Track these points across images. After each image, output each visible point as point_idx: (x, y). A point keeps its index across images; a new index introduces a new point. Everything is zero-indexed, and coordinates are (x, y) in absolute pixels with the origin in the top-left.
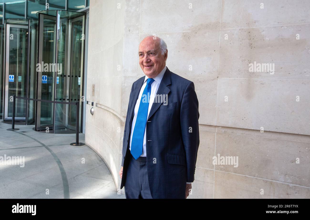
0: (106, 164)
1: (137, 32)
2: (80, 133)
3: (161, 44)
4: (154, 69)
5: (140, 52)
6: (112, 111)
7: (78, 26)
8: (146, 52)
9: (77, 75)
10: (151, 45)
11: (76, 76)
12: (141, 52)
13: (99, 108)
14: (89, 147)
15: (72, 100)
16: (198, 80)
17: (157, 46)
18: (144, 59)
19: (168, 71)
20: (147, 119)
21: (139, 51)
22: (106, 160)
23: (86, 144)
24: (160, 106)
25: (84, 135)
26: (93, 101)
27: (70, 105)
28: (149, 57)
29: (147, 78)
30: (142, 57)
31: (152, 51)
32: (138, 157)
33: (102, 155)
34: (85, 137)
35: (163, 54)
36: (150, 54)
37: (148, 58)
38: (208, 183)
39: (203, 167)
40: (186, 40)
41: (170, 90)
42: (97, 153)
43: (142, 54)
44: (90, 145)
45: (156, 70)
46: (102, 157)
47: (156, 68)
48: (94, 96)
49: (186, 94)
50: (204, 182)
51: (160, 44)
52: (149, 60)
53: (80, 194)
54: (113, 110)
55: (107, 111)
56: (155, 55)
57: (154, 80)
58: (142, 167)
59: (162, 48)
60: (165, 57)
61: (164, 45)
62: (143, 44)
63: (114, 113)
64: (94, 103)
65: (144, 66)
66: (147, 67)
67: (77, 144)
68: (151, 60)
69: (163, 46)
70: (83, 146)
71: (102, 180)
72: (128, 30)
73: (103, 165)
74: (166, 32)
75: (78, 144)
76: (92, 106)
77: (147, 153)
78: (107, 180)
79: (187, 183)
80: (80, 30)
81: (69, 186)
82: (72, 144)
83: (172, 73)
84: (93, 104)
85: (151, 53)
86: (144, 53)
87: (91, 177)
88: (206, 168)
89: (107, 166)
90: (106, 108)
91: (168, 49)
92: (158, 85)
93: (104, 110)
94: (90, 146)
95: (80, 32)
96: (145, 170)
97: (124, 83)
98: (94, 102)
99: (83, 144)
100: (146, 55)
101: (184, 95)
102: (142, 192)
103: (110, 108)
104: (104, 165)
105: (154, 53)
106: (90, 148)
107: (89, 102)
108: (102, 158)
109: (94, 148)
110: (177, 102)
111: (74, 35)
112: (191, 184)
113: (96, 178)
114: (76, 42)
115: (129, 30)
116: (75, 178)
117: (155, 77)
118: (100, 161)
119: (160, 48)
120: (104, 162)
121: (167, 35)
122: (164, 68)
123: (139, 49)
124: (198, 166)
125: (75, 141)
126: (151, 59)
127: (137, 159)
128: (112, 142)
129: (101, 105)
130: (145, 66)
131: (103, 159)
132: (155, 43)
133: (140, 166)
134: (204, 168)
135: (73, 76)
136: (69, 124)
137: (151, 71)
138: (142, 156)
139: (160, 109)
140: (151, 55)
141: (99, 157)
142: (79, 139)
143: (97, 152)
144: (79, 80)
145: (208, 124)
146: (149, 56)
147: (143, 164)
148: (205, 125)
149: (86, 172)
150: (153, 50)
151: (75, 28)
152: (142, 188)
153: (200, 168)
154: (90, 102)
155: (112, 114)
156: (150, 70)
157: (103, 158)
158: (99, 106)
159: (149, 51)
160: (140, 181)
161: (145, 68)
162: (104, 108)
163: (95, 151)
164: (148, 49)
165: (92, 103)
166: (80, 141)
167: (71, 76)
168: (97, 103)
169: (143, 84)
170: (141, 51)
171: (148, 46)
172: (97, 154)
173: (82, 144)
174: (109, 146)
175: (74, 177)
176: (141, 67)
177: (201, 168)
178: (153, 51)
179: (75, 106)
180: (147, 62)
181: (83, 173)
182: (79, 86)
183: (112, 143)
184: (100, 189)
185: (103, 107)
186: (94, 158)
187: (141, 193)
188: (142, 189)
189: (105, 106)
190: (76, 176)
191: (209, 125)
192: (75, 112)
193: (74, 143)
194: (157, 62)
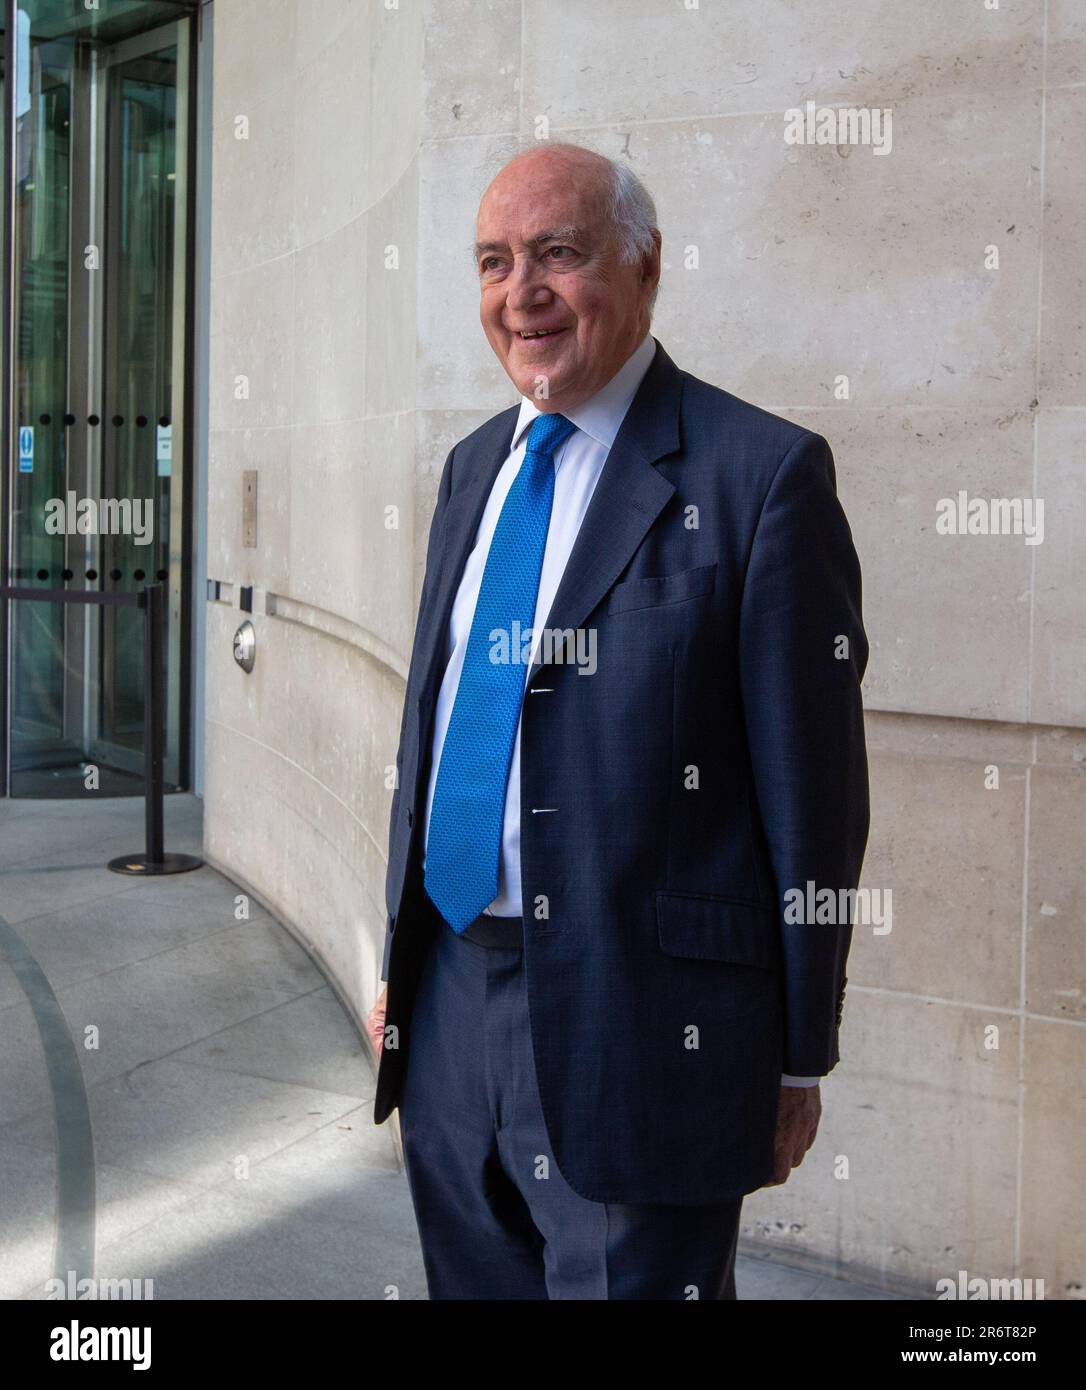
0: (337, 988)
1: (508, 118)
2: (173, 791)
3: (620, 193)
4: (574, 355)
5: (482, 248)
6: (366, 644)
7: (149, 89)
8: (523, 244)
9: (153, 411)
10: (555, 200)
11: (141, 422)
12: (491, 247)
13: (287, 625)
14: (229, 880)
15: (117, 575)
16: (906, 424)
17: (594, 206)
18: (512, 287)
19: (662, 366)
20: (526, 674)
21: (480, 241)
22: (334, 961)
23: (212, 864)
24: (612, 590)
25: (200, 801)
26: (249, 577)
27: (108, 609)
28: (542, 272)
29: (529, 412)
30: (498, 276)
31: (557, 239)
32: (470, 915)
33: (308, 931)
34: (206, 815)
35: (631, 255)
36: (545, 255)
37: (536, 282)
38: (983, 1097)
39: (948, 996)
40: (826, 164)
41: (673, 489)
42: (280, 918)
43: (494, 258)
44: (235, 865)
45: (585, 359)
46: (310, 943)
47: (587, 344)
48: (255, 547)
49: (778, 512)
50: (954, 1092)
51: (612, 195)
52: (542, 296)
53: (161, 1178)
54: (375, 637)
55: (337, 640)
56: (579, 266)
57: (574, 429)
58: (500, 980)
59: (628, 222)
60: (644, 280)
61: (639, 200)
62: (501, 194)
63: (377, 654)
64: (255, 591)
65: (508, 334)
66: (533, 341)
67: (152, 865)
68: (553, 296)
69: (630, 204)
70: (192, 873)
71: (309, 1091)
72: (451, 107)
73: (316, 994)
74: (693, 118)
75: (157, 861)
76: (243, 616)
77: (523, 887)
78: (336, 1091)
79: (789, 1081)
80: (163, 116)
81: (92, 1124)
82: (119, 865)
83: (687, 379)
84: (246, 599)
85: (556, 251)
86: (509, 250)
87: (235, 1072)
88: (967, 1005)
89: (342, 1004)
90: (329, 626)
91: (662, 226)
92: (600, 456)
93: (316, 636)
94: (239, 877)
95: (159, 124)
96: (515, 1004)
97: (432, 458)
98: (253, 583)
99: (196, 864)
100: (520, 261)
101: (765, 520)
102: (503, 1137)
103: (358, 626)
104: (325, 992)
105: (577, 252)
106: (234, 885)
107: (223, 589)
108: (310, 949)
109: (259, 885)
110: (716, 566)
111: (130, 148)
112: (816, 1090)
113: (264, 1078)
114: (140, 191)
115: (456, 107)
116: (133, 1078)
117: (579, 405)
118: (300, 970)
119: (615, 216)
120: (325, 977)
121: (702, 132)
122: (636, 348)
123: (480, 228)
124: (920, 993)
125: (140, 847)
126: (554, 288)
127: (466, 931)
128: (371, 841)
129: (298, 603)
130: (519, 333)
131: (315, 956)
132: (577, 184)
133: (489, 978)
134: (955, 1003)
135: (119, 421)
136: (101, 734)
137: (559, 367)
138: (493, 910)
139: (610, 613)
140: (555, 263)
141: (290, 945)
142: (168, 831)
143: (283, 915)
144: (160, 444)
145: (974, 716)
146: (545, 266)
147: (510, 962)
148: (961, 720)
149: (203, 1040)
150: (569, 228)
151: (130, 99)
152: (503, 1117)
153: (928, 999)
154: (230, 585)
155: (362, 664)
156: (545, 358)
157: (315, 950)
158: (286, 610)
159: (544, 238)
160: (488, 1070)
161: (517, 345)
162: (321, 627)
163: (267, 905)
164: (533, 225)
165: (243, 590)
166: (171, 846)
167: (109, 423)
168: (273, 591)
169: (505, 454)
170: (492, 234)
171: (532, 206)
172: (280, 924)
173: (189, 864)
174: (354, 872)
175: (129, 1073)
176: (494, 345)
177: (932, 1000)
178: (566, 237)
179: (140, 619)
180: (531, 307)
181: (185, 1047)
182: (167, 480)
183: (366, 849)
184: (292, 1149)
185: (311, 619)
186: (260, 950)
187: (501, 1145)
188: (503, 1122)
189: (323, 611)
190: (143, 1064)
191: (982, 716)
192: (141, 658)
193: (134, 859)
194: (593, 305)
